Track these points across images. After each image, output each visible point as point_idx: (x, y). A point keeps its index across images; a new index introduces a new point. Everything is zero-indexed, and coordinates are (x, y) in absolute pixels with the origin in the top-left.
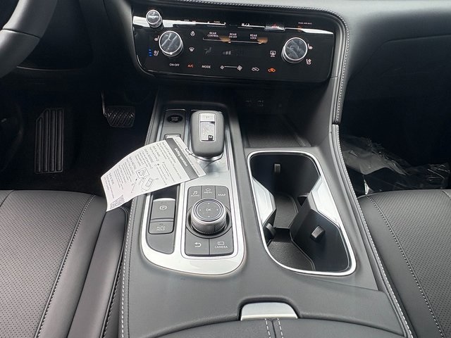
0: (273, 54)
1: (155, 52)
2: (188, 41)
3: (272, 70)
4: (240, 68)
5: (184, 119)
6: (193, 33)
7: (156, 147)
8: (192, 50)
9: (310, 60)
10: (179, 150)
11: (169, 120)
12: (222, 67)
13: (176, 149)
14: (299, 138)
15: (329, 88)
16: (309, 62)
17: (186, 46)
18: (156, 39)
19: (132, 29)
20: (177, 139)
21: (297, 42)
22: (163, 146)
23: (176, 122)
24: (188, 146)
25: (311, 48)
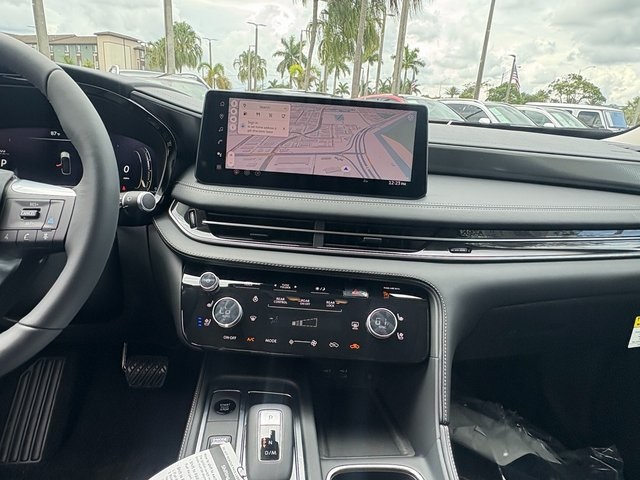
0: (355, 326)
1: (207, 321)
2: (249, 308)
3: (355, 346)
4: (314, 343)
5: (237, 409)
6: (256, 299)
7: (195, 463)
8: (253, 319)
9: (401, 335)
10: (228, 468)
11: (217, 409)
12: (291, 342)
13: (223, 467)
14: (398, 438)
15: (429, 371)
16: (400, 336)
17: (246, 314)
18: (209, 305)
19: (180, 287)
20: (226, 447)
21: (384, 313)
22: (205, 461)
23: (226, 413)
24: (241, 462)
25: (401, 319)
